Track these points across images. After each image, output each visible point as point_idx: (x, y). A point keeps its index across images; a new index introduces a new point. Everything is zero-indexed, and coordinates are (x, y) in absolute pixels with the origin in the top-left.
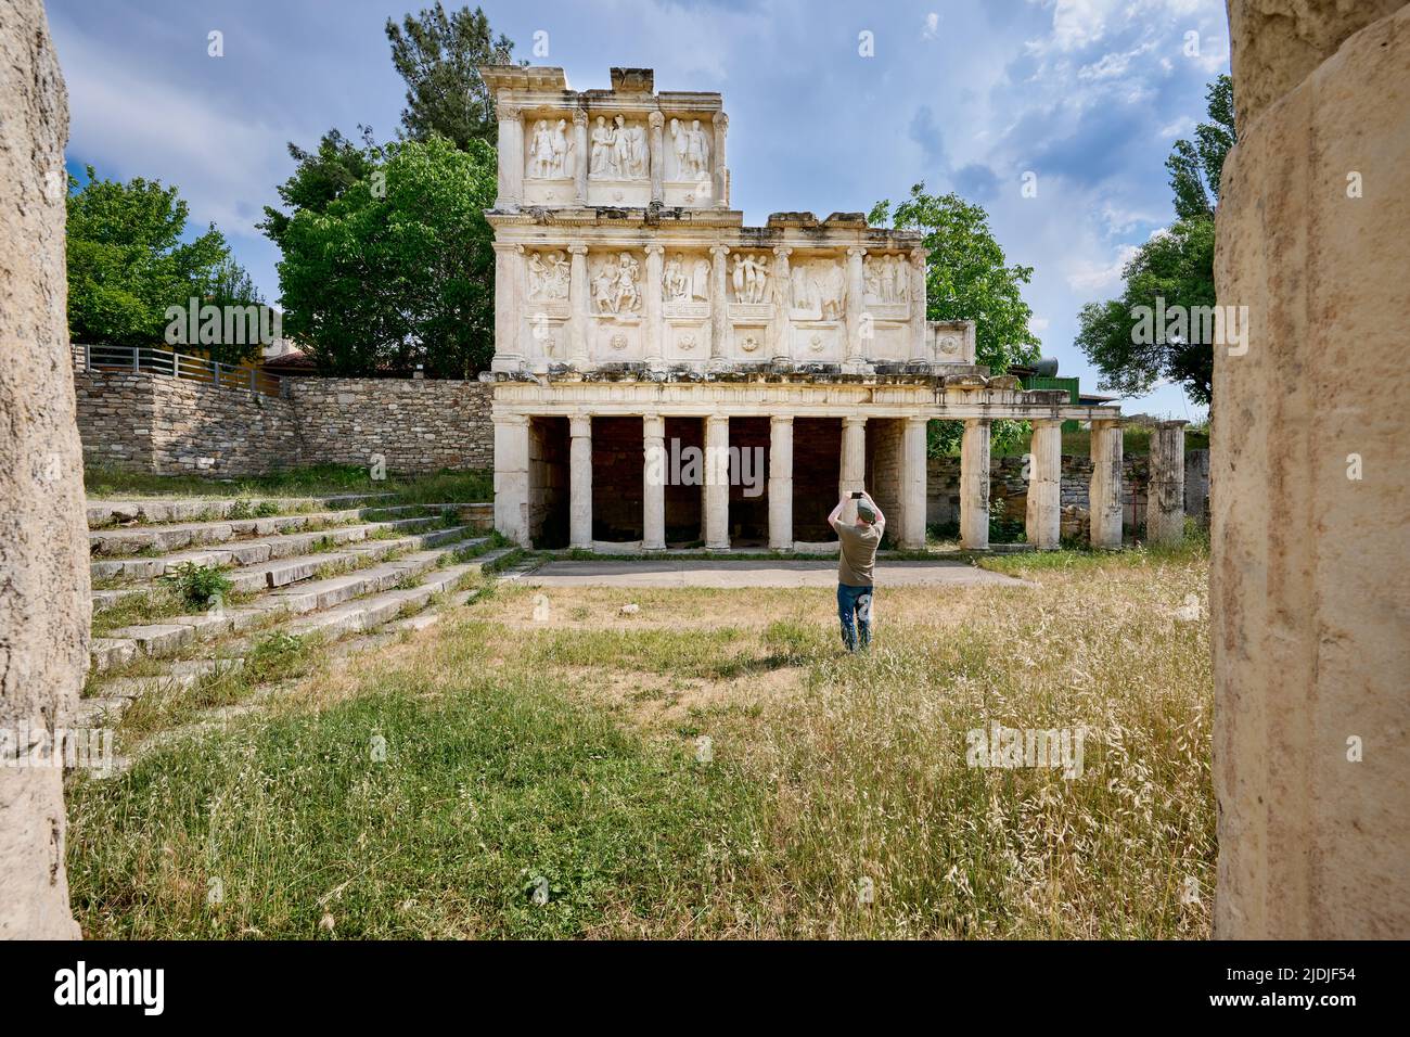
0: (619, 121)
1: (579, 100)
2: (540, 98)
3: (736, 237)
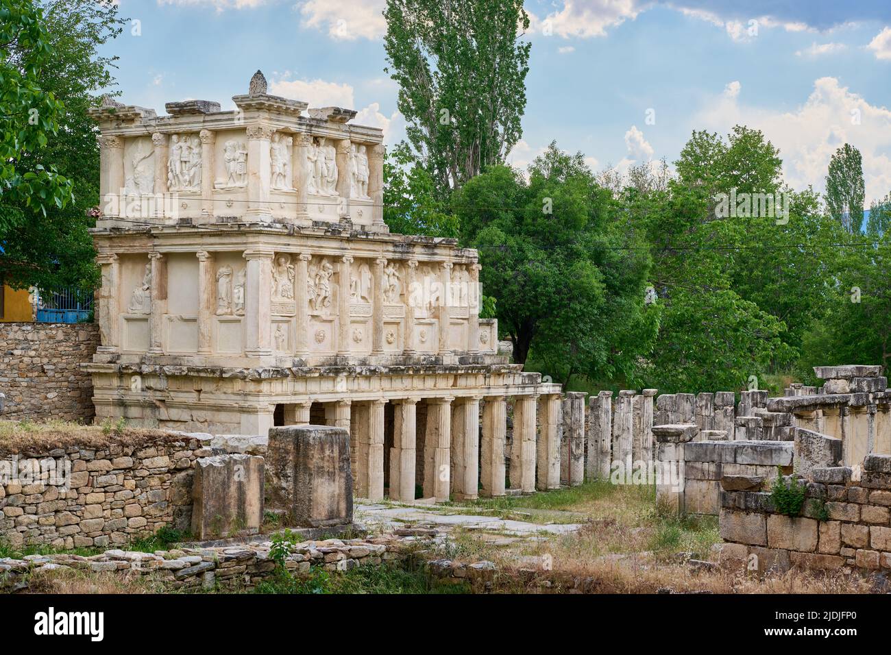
0: (322, 142)
1: (307, 125)
2: (285, 122)
3: (391, 252)
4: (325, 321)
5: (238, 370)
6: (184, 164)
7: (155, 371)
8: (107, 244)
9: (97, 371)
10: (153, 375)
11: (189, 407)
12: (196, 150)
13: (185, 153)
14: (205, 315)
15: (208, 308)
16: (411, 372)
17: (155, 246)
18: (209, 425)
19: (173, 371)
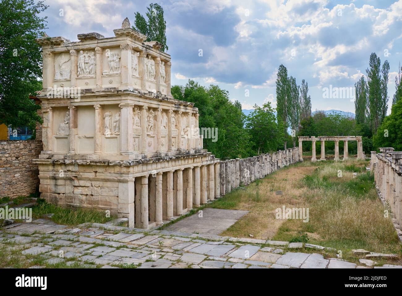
0: (150, 57)
1: (146, 48)
2: (137, 44)
3: (174, 107)
4: (152, 137)
5: (118, 162)
6: (86, 64)
7: (72, 163)
8: (46, 102)
9: (41, 163)
10: (71, 164)
11: (90, 180)
12: (93, 57)
13: (87, 59)
14: (99, 135)
15: (100, 132)
16: (182, 158)
17: (72, 102)
18: (101, 189)
19: (82, 163)
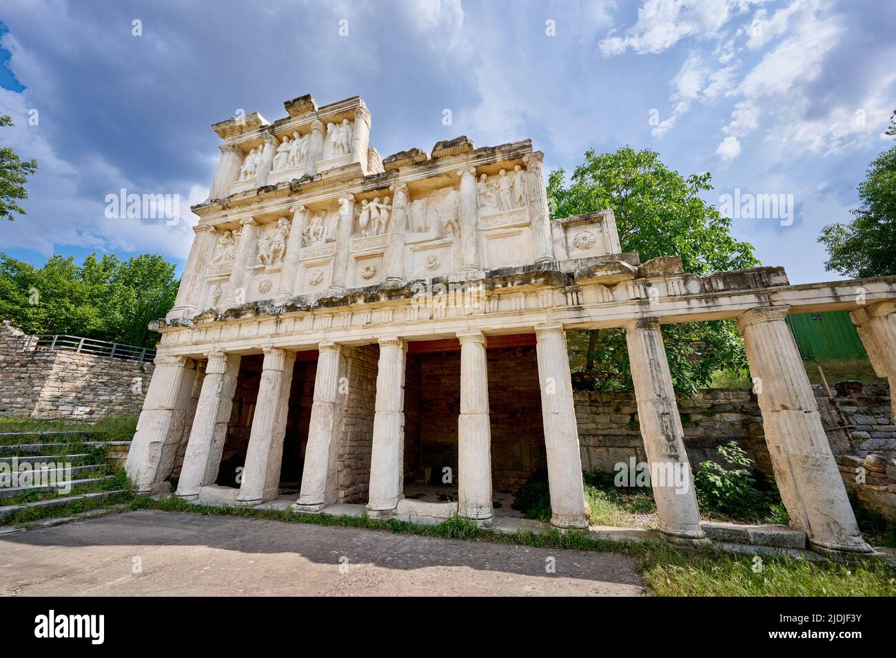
0: (296, 135)
1: (268, 129)
2: (248, 135)
3: (358, 185)
4: (272, 272)
